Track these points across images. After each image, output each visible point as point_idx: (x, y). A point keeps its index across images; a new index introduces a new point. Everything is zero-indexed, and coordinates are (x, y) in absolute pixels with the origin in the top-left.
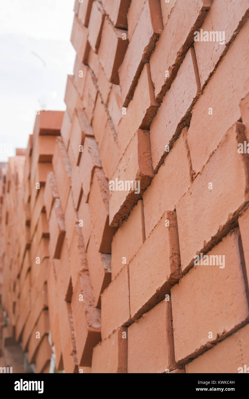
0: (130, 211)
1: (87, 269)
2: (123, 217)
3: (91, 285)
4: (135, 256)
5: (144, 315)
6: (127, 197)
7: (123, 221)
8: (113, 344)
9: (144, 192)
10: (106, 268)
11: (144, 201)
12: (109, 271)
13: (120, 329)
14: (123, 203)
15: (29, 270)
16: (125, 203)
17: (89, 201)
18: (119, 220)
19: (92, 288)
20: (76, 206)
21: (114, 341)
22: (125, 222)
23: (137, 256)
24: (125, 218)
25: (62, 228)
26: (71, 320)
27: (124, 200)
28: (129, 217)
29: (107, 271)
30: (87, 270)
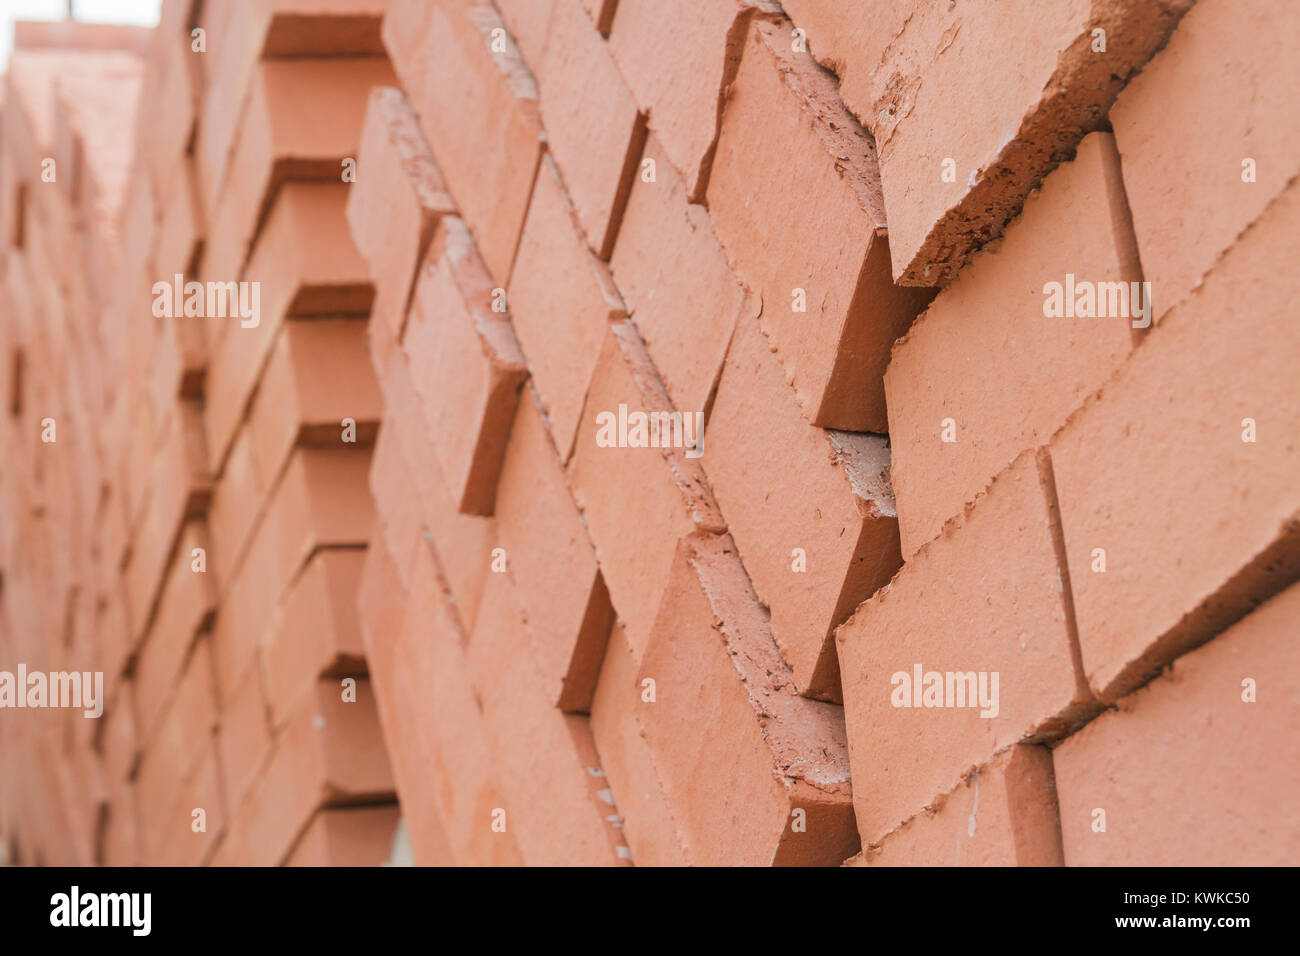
0: (1023, 196)
1: (716, 524)
2: (978, 235)
3: (756, 597)
4: (1099, 397)
5: (1179, 664)
6: (1027, 121)
7: (967, 252)
8: (971, 834)
9: (1122, 89)
10: (867, 497)
11: (1117, 137)
12: (883, 509)
13: (1013, 757)
14: (1000, 155)
15: (208, 624)
16: (1009, 153)
17: (712, 193)
18: (953, 247)
19: (767, 610)
20: (597, 238)
21: (972, 819)
22: (983, 260)
23: (1108, 395)
24: (985, 237)
25: (507, 357)
26: (605, 796)
27: (1009, 136)
28: (1011, 233)
29: (872, 509)
30: (722, 531)
